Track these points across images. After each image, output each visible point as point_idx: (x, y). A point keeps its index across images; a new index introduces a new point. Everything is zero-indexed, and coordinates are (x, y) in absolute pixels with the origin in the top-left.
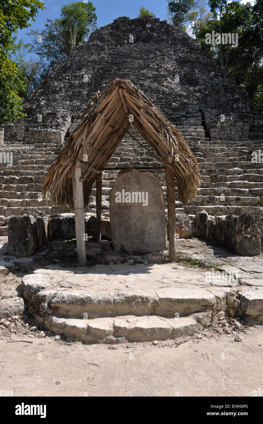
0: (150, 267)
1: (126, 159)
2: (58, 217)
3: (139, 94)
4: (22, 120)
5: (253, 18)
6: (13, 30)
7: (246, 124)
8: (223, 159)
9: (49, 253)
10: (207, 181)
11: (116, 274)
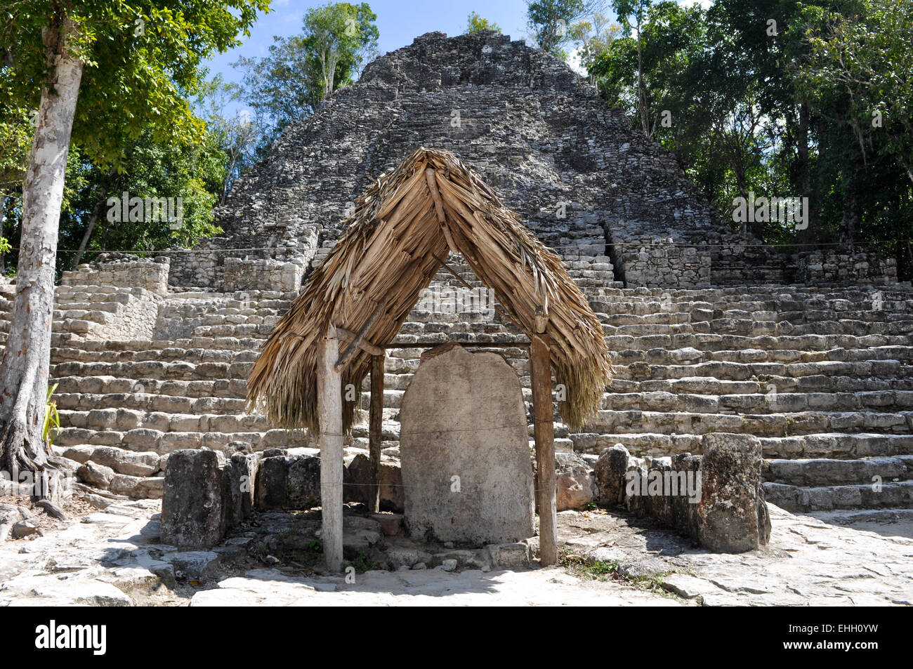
0: (496, 578)
1: (438, 326)
2: (281, 454)
3: (471, 181)
4: (211, 241)
5: (709, 34)
6: (203, 52)
7: (705, 253)
8: (655, 328)
9: (255, 541)
10: (623, 376)
11: (414, 594)
